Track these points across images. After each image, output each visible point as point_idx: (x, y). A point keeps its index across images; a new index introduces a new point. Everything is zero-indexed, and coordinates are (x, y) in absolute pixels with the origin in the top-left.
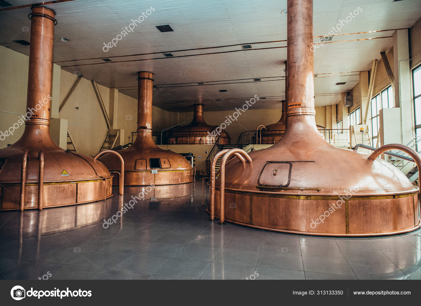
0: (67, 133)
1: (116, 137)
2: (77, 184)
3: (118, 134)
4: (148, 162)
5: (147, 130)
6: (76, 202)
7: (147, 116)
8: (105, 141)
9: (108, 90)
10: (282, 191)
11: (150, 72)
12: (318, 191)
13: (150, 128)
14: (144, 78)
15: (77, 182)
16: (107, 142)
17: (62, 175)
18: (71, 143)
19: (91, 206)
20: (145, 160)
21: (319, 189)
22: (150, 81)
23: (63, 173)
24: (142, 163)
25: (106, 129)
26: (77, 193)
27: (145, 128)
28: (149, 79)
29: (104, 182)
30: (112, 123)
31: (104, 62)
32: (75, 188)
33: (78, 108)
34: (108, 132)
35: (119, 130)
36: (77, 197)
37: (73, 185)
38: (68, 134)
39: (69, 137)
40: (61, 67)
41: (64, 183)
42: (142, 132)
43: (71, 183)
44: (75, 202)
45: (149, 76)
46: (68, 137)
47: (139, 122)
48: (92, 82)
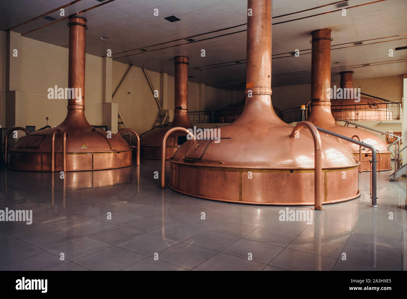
0: (117, 115)
1: (164, 117)
2: (93, 155)
3: (167, 114)
4: (177, 139)
5: (183, 111)
6: (93, 168)
7: (182, 97)
8: (157, 121)
9: (158, 74)
10: (197, 162)
11: (184, 57)
12: (221, 163)
13: (186, 108)
14: (180, 63)
15: (93, 154)
16: (158, 122)
17: (82, 148)
18: (122, 123)
19: (110, 173)
20: (174, 138)
21: (221, 162)
22: (184, 64)
23: (83, 146)
24: (171, 140)
25: (157, 110)
26: (93, 162)
27: (181, 108)
28: (183, 63)
29: (119, 155)
30: (162, 105)
31: (141, 52)
32: (91, 157)
33: (129, 93)
34: (159, 112)
35: (168, 111)
36: (93, 164)
37: (89, 155)
38: (119, 116)
39: (120, 118)
40: (113, 59)
41: (82, 154)
42: (179, 112)
43: (88, 154)
44: (91, 168)
45: (183, 60)
46: (118, 118)
47: (175, 104)
48: (143, 69)
